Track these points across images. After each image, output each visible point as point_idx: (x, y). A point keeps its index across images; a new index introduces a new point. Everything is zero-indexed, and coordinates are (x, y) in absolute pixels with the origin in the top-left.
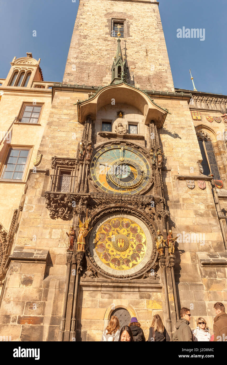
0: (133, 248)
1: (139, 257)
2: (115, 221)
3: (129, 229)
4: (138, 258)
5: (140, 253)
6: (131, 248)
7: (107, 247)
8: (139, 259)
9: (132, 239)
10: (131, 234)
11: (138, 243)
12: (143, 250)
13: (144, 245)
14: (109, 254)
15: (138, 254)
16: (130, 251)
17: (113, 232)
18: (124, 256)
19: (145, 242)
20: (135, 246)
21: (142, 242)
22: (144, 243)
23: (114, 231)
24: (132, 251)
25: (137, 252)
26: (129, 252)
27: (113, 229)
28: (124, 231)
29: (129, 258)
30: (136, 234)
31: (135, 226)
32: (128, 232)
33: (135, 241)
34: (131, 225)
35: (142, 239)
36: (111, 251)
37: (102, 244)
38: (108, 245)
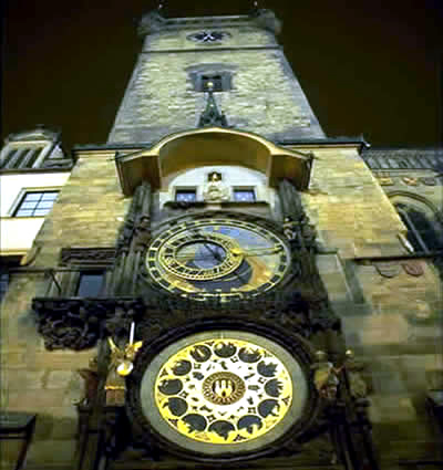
4: (255, 427)
5: (265, 417)
10: (257, 376)
14: (184, 402)
15: (260, 420)
18: (222, 415)
20: (257, 402)
23: (216, 361)
24: (246, 410)
25: (258, 415)
26: (239, 410)
27: (214, 356)
32: (250, 371)
34: (263, 358)
35: (280, 391)
36: (192, 398)
38: (191, 385)
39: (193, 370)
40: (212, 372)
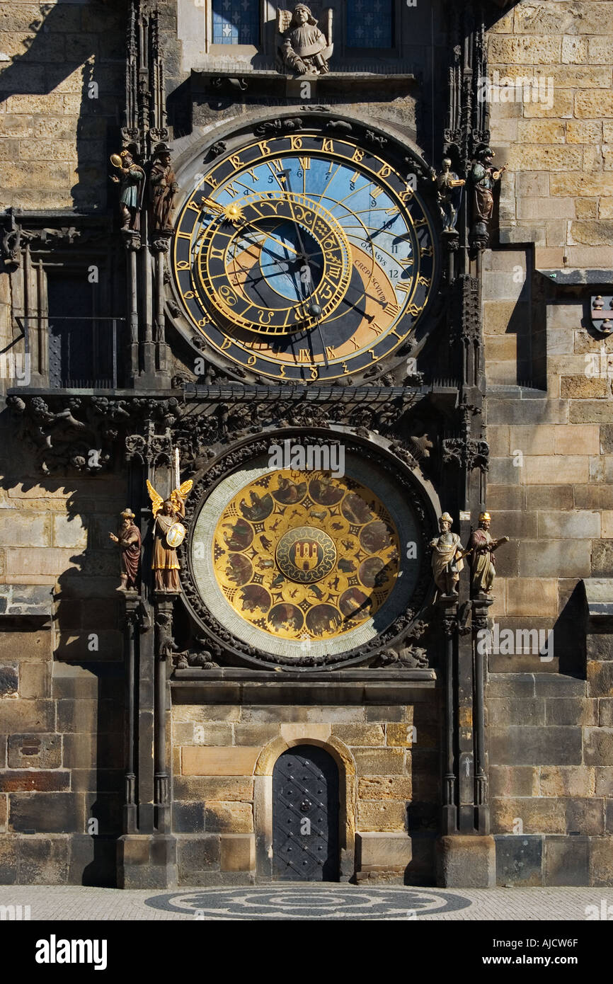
0: (263, 539)
1: (243, 508)
2: (328, 628)
3: (277, 600)
4: (249, 503)
5: (240, 521)
6: (269, 535)
7: (356, 541)
8: (243, 500)
9: (263, 567)
10: (266, 586)
11: (246, 554)
12: (226, 529)
13: (224, 547)
14: (350, 518)
15: (244, 516)
16: (273, 529)
17: (333, 592)
18: (295, 512)
19: (219, 554)
20: (256, 543)
21: (230, 555)
22: (224, 552)
23: (331, 596)
24: (267, 526)
25: (249, 522)
26: (276, 524)
27: (334, 603)
28: (293, 596)
29: (278, 505)
30: (248, 583)
31: (252, 611)
32: (278, 591)
33: (256, 560)
34: (266, 616)
35: (229, 565)
36: (342, 527)
37: (374, 550)
38: (352, 548)
39: (357, 573)
40: (331, 579)
